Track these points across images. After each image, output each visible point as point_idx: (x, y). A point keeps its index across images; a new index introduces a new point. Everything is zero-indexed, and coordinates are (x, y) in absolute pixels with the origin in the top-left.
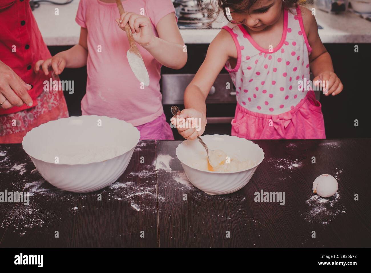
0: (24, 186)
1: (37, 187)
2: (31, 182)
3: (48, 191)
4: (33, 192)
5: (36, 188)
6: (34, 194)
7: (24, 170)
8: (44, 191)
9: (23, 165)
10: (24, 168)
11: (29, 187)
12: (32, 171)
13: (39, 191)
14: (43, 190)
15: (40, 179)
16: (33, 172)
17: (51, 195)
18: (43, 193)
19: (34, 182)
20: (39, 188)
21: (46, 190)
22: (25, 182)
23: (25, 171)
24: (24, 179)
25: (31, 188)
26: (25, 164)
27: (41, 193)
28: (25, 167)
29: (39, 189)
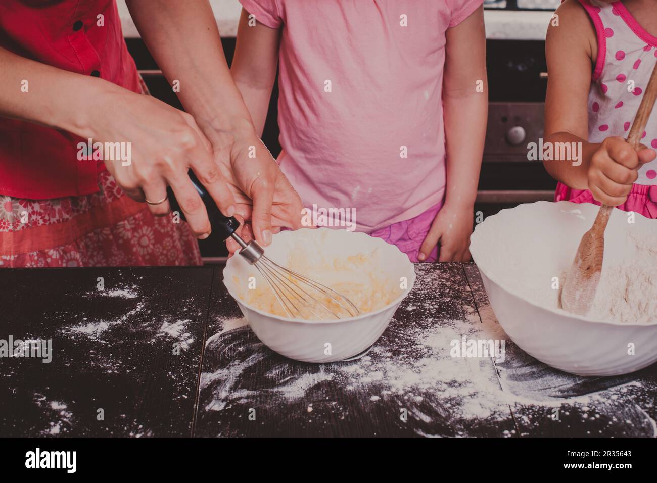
0: (198, 381)
1: (228, 386)
2: (213, 372)
3: (257, 396)
4: (223, 398)
5: (227, 389)
6: (225, 403)
7: (189, 338)
8: (248, 397)
9: (184, 325)
10: (187, 331)
11: (209, 383)
12: (208, 342)
13: (236, 395)
14: (245, 392)
15: (231, 364)
16: (210, 343)
17: (267, 406)
18: (246, 401)
19: (219, 371)
20: (234, 388)
21: (251, 393)
22: (198, 371)
23: (191, 341)
24: (195, 363)
25: (216, 388)
26: (186, 321)
27: (243, 401)
28: (190, 328)
29: (235, 391)
